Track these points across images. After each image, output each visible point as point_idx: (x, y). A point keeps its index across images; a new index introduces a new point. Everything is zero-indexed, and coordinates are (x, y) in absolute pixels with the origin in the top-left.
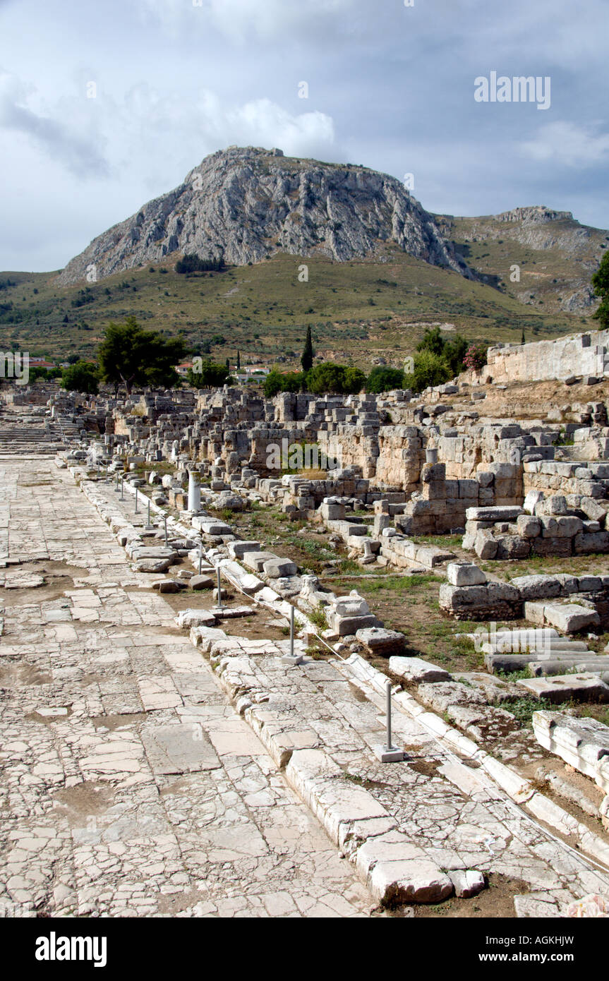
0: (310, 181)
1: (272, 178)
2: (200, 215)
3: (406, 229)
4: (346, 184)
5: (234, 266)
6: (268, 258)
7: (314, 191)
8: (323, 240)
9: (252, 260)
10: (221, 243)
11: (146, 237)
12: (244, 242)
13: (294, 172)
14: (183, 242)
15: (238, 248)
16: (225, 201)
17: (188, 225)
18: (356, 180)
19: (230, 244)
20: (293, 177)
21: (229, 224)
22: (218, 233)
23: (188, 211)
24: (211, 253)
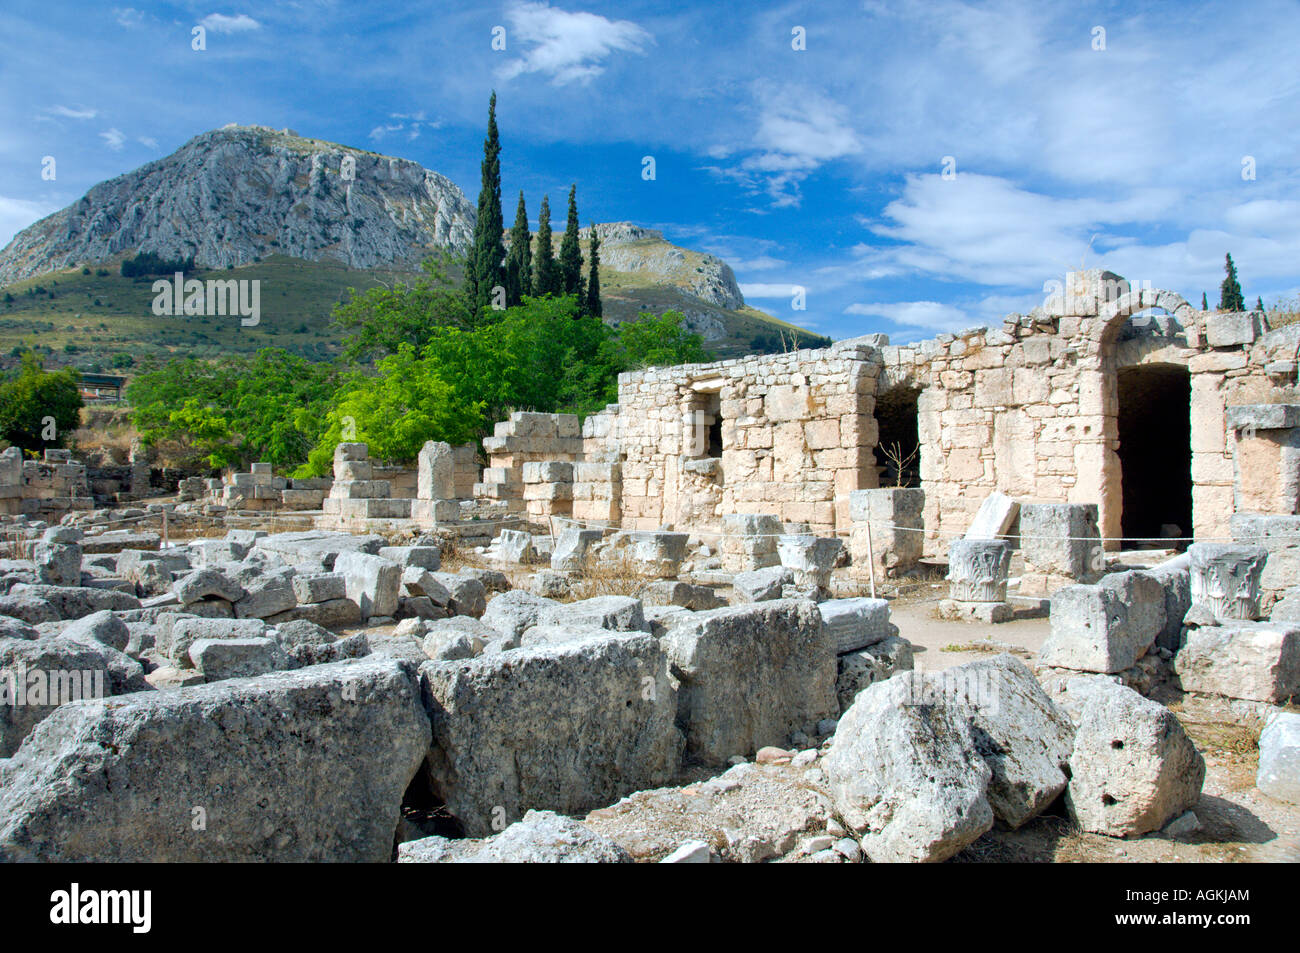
0: (325, 165)
1: (273, 159)
2: (168, 202)
3: (453, 232)
4: (376, 173)
5: (208, 269)
6: (257, 260)
7: (330, 177)
8: (337, 240)
9: (234, 263)
10: (193, 239)
11: (89, 229)
12: (226, 237)
13: (304, 154)
14: (142, 237)
15: (216, 246)
16: (204, 185)
17: (151, 215)
18: (388, 169)
19: (206, 241)
20: (303, 159)
21: (207, 214)
22: (190, 226)
23: (152, 197)
24: (178, 252)
